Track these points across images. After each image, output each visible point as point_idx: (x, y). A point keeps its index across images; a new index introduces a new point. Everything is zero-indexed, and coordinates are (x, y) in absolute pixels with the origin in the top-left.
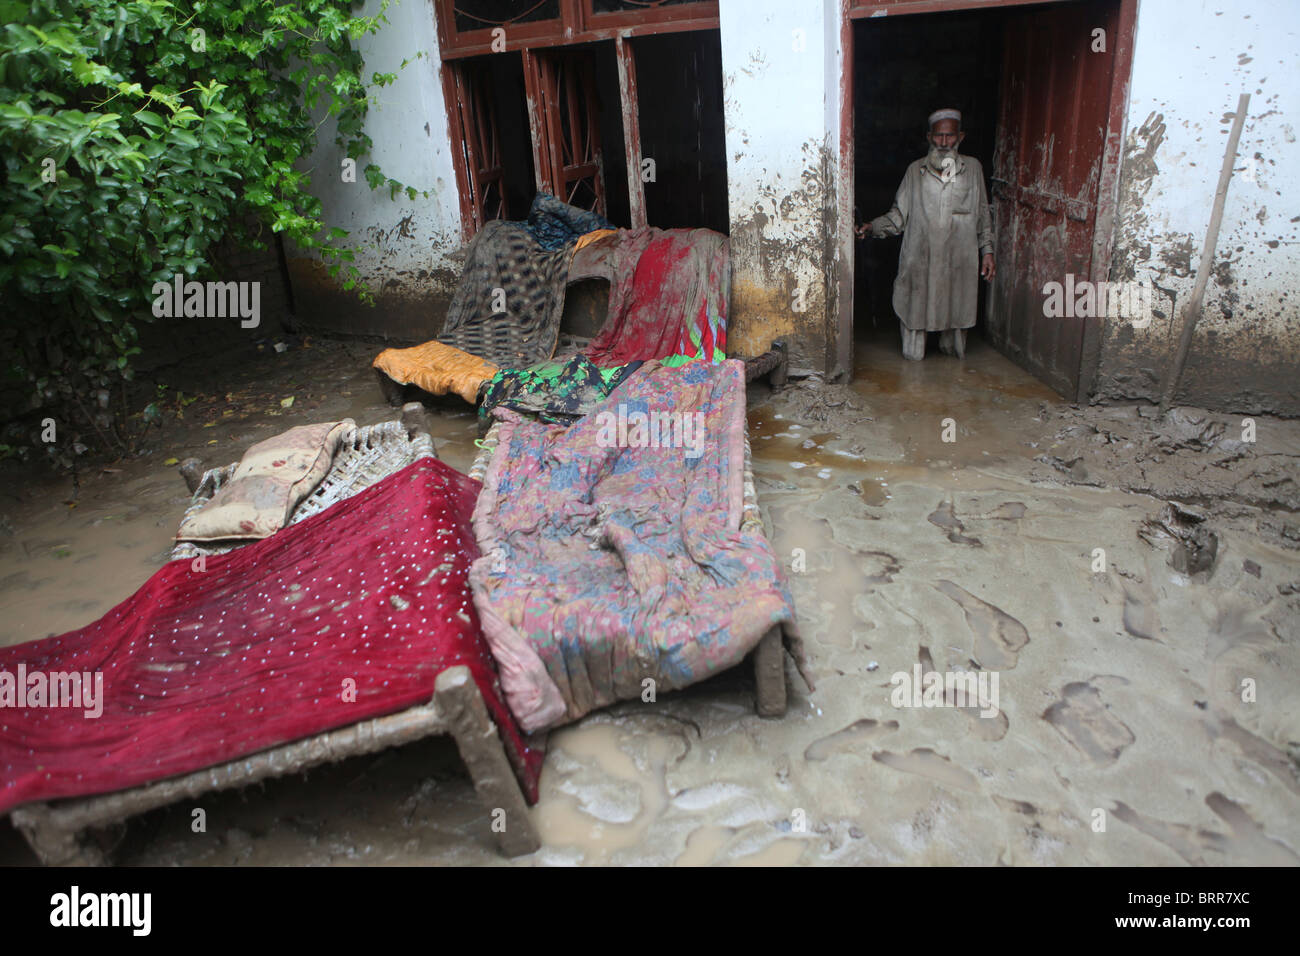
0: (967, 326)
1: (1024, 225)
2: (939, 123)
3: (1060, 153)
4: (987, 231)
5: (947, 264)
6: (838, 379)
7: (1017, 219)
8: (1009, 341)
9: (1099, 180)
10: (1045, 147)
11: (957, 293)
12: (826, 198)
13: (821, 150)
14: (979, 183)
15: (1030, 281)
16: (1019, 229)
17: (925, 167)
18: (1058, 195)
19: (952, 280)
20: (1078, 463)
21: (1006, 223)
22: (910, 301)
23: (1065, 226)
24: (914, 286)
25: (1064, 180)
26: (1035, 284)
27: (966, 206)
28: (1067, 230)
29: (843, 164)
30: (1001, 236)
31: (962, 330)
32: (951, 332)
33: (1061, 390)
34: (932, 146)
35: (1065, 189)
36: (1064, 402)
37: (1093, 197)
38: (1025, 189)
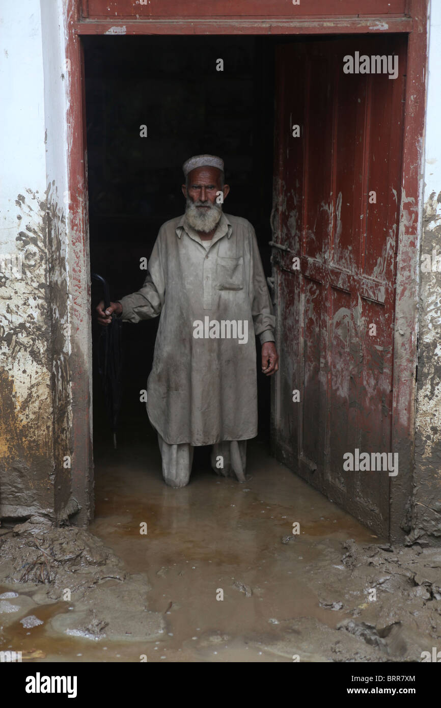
0: (245, 437)
1: (312, 305)
2: (196, 171)
3: (349, 216)
4: (266, 312)
5: (214, 355)
6: (73, 518)
7: (303, 296)
8: (301, 456)
9: (396, 254)
10: (332, 208)
11: (229, 394)
12: (51, 270)
13: (43, 206)
14: (251, 250)
15: (323, 379)
16: (306, 311)
17: (182, 228)
18: (349, 270)
19: (221, 376)
20: (395, 629)
21: (290, 302)
22: (168, 405)
23: (360, 309)
24: (173, 385)
25: (356, 252)
26: (329, 382)
27: (237, 280)
28: (363, 314)
29: (73, 225)
30: (285, 318)
31: (240, 442)
32: (224, 446)
33: (370, 523)
34: (189, 202)
35: (357, 263)
36: (375, 541)
37: (391, 276)
38: (311, 260)
